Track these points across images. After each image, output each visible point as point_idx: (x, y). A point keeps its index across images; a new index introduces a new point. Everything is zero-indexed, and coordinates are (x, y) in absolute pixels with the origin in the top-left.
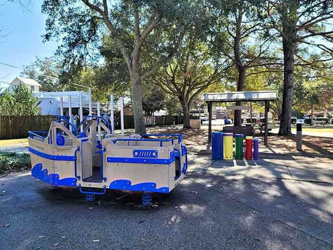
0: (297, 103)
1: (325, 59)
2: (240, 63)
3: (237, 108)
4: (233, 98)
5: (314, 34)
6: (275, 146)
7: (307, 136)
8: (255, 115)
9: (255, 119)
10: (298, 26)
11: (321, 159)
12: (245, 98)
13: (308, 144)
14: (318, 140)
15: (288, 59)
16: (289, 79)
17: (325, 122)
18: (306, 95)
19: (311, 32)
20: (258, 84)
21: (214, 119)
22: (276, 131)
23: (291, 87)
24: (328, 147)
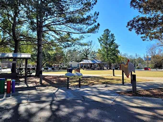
0: (48, 60)
1: (56, 42)
2: (16, 38)
3: (15, 62)
4: (5, 56)
5: (50, 30)
6: (30, 82)
7: (48, 76)
8: (30, 66)
9: (29, 68)
10: (43, 25)
11: (49, 87)
12: (12, 56)
13: (46, 80)
14: (52, 77)
15: (39, 40)
16: (40, 49)
17: (59, 69)
18: (52, 57)
19: (49, 29)
20: (28, 50)
21: (6, 69)
22: (34, 74)
23: (41, 52)
24: (54, 80)
